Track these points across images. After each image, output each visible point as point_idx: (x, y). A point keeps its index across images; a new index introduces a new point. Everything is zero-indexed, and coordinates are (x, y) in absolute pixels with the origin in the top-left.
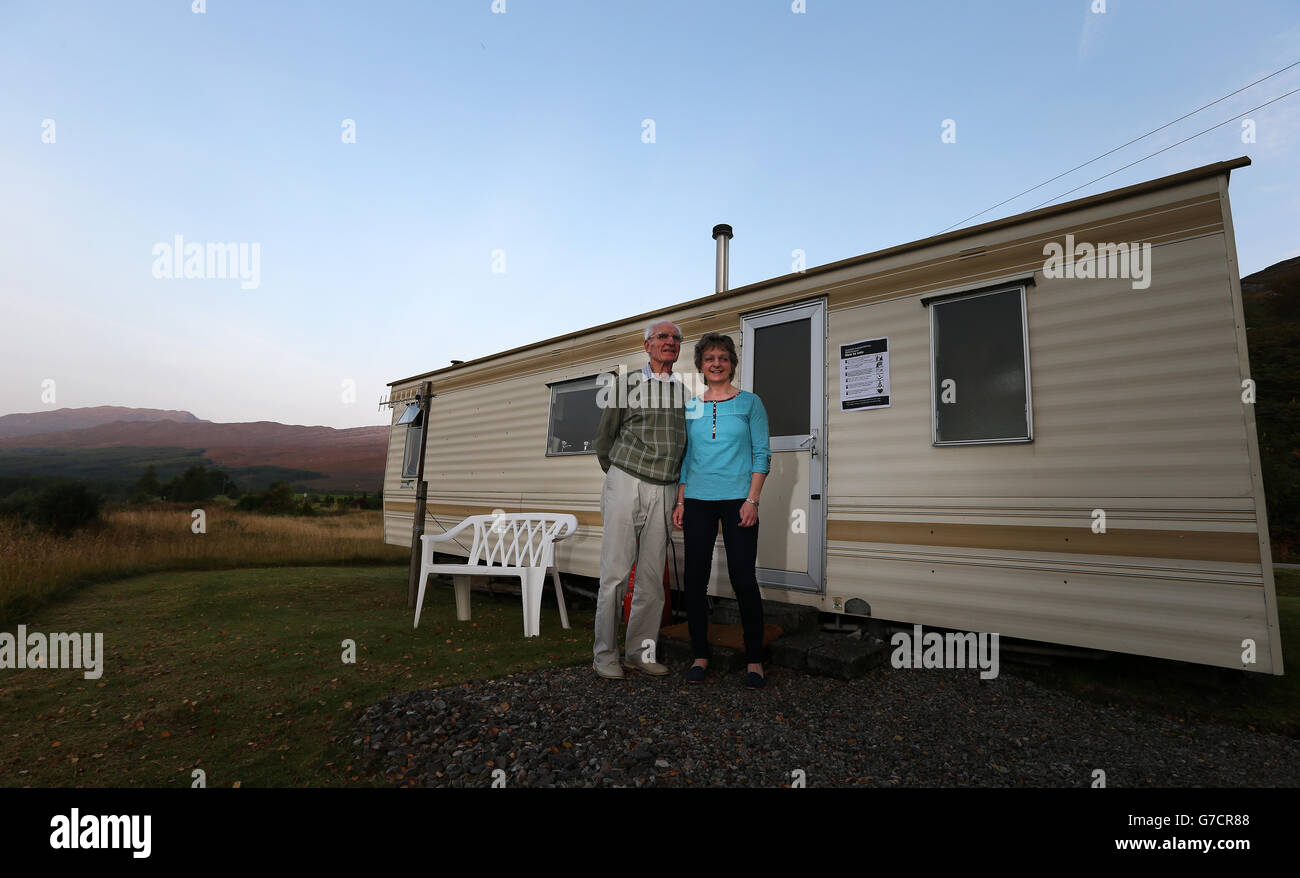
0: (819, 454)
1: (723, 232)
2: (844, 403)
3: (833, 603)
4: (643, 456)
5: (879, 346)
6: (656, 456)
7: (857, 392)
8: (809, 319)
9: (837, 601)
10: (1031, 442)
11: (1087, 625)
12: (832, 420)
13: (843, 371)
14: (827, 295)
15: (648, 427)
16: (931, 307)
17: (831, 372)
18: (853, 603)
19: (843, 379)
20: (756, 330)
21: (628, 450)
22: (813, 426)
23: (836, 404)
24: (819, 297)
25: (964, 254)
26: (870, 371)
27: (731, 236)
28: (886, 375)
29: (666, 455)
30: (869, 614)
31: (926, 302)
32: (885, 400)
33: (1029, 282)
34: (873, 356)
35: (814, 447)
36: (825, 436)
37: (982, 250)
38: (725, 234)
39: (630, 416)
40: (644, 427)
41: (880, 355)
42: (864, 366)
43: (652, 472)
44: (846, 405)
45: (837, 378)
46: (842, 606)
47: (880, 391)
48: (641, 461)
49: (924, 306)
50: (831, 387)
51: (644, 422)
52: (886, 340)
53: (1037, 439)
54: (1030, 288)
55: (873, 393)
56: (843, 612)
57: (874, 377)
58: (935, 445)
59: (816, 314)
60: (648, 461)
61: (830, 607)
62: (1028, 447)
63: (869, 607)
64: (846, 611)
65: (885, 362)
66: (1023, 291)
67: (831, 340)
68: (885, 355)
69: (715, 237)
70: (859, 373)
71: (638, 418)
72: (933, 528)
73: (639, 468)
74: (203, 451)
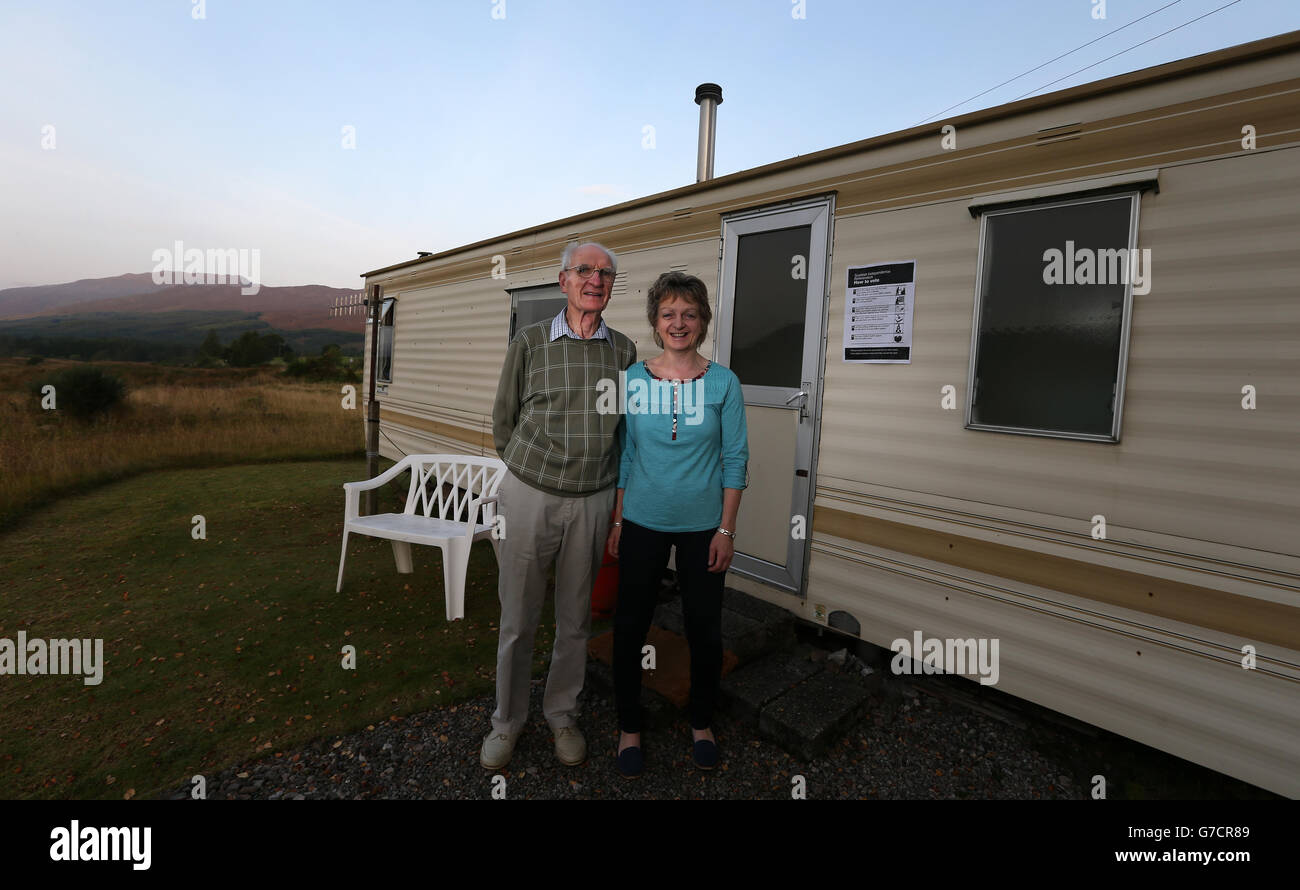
0: (811, 417)
1: (709, 94)
2: (848, 351)
3: (815, 610)
4: (546, 457)
5: (900, 273)
6: (566, 458)
7: (866, 337)
8: (809, 226)
9: (820, 610)
10: (1116, 442)
11: (1163, 719)
12: (830, 372)
13: (849, 305)
14: (835, 192)
15: (554, 413)
16: (984, 219)
17: (833, 306)
18: (838, 616)
19: (848, 316)
20: (740, 237)
21: (526, 447)
22: (804, 379)
23: (836, 350)
24: (824, 194)
25: (1045, 135)
26: (885, 308)
27: (719, 100)
28: (908, 317)
29: (581, 454)
30: (858, 634)
31: (975, 212)
32: (903, 353)
33: (1149, 187)
34: (892, 288)
35: (804, 407)
36: (820, 394)
37: (1075, 129)
38: (712, 98)
39: (529, 395)
40: (548, 413)
41: (902, 286)
42: (879, 301)
43: (561, 480)
44: (851, 354)
45: (841, 314)
46: (826, 616)
47: (898, 339)
48: (544, 466)
49: (974, 216)
50: (832, 327)
51: (550, 405)
52: (913, 264)
53: (1126, 440)
54: (1150, 197)
55: (887, 341)
56: (825, 624)
57: (890, 317)
58: (968, 427)
59: (817, 218)
60: (556, 466)
61: (810, 614)
62: (1111, 448)
63: (859, 626)
64: (830, 624)
65: (909, 298)
66: (1136, 200)
67: (836, 259)
68: (909, 287)
69: (698, 100)
70: (873, 310)
71: (539, 398)
72: (952, 541)
73: (541, 476)
74: (259, 314)
